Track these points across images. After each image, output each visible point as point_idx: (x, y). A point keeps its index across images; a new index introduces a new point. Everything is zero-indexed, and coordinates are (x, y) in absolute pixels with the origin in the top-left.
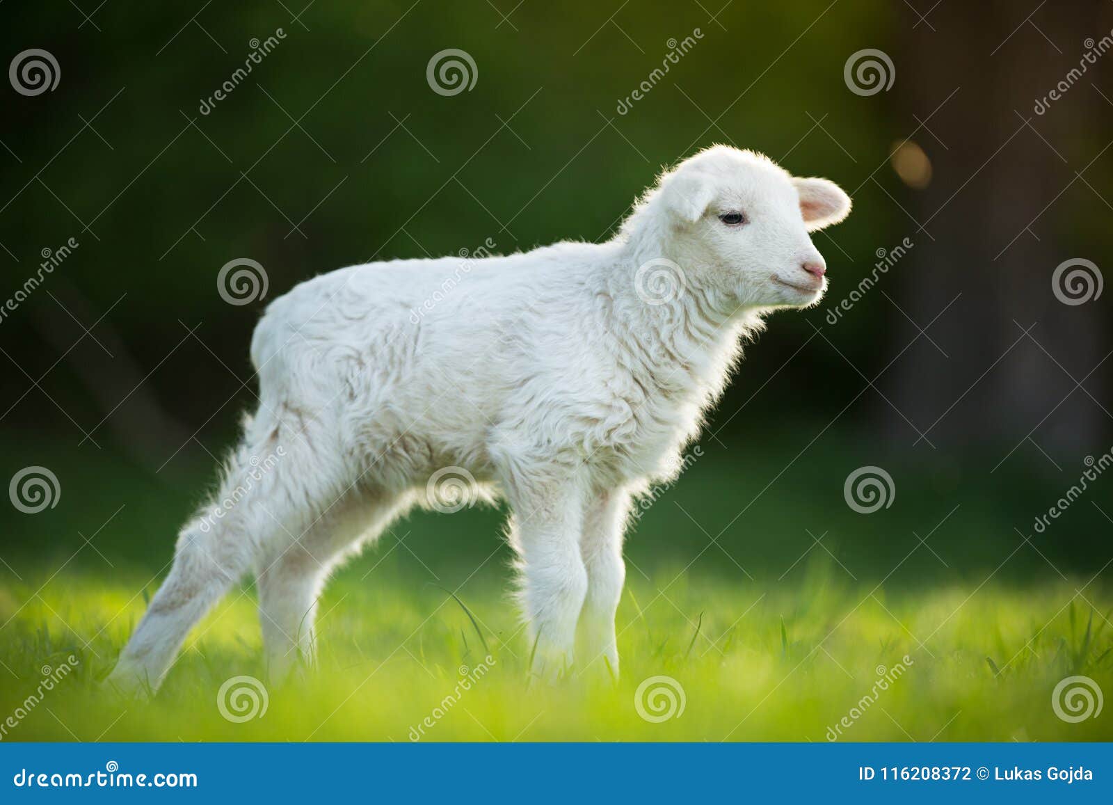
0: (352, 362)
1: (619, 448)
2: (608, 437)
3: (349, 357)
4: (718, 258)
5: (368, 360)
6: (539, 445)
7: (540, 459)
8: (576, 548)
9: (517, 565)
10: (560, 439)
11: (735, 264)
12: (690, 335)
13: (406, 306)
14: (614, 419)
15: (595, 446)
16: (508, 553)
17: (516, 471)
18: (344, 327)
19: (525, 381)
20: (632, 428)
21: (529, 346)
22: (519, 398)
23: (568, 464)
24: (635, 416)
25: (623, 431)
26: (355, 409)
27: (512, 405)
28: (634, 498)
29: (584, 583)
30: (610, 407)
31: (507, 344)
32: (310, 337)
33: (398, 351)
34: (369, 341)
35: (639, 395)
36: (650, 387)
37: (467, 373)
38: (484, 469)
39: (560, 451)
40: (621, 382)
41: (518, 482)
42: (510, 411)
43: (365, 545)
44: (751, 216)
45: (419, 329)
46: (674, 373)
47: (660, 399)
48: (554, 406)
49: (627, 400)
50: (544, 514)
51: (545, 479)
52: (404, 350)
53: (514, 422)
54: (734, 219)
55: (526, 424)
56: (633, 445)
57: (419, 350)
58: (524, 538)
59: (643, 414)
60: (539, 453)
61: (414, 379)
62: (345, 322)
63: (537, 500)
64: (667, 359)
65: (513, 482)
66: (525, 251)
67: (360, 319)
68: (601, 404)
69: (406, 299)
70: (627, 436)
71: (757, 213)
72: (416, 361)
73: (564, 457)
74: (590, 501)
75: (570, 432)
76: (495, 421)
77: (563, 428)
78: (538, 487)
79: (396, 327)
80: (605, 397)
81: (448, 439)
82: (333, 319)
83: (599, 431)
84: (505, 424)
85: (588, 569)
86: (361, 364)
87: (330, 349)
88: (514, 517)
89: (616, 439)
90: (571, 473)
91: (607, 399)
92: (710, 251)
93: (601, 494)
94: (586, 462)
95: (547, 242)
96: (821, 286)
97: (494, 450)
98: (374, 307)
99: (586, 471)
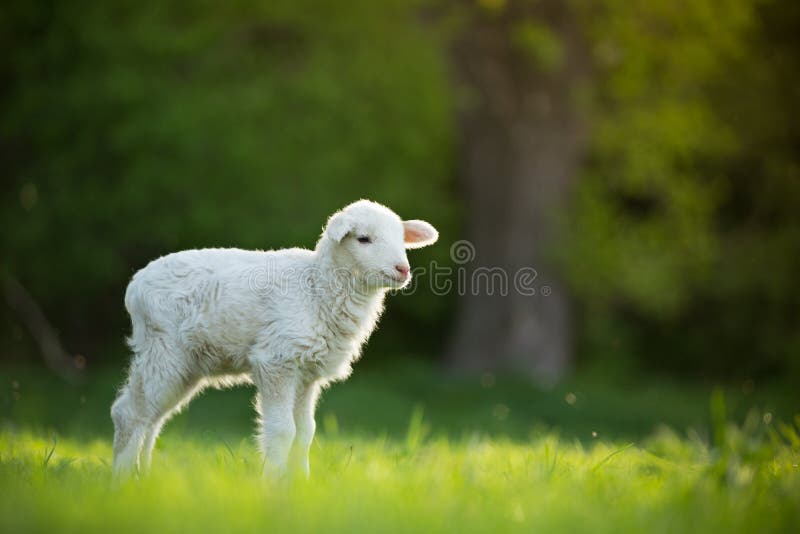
0: (184, 301)
1: (318, 363)
2: (314, 356)
3: (181, 299)
4: (355, 260)
5: (192, 300)
6: (276, 357)
7: (276, 365)
8: (291, 414)
9: (259, 421)
10: (287, 355)
11: (363, 264)
12: (355, 303)
13: (211, 272)
14: (317, 347)
15: (306, 361)
16: (255, 414)
17: (262, 370)
18: (175, 282)
19: (270, 323)
20: (326, 352)
21: (275, 304)
22: (267, 332)
23: (290, 369)
24: (328, 346)
25: (321, 354)
26: (184, 326)
27: (263, 335)
28: (322, 388)
29: (294, 431)
30: (315, 340)
31: (263, 301)
32: (158, 287)
33: (206, 294)
34: (192, 290)
35: (331, 336)
36: (336, 332)
37: (242, 314)
38: (246, 366)
39: (287, 362)
40: (321, 328)
41: (263, 377)
42: (262, 338)
43: (182, 407)
44: (372, 238)
45: (218, 284)
46: (347, 324)
47: (341, 338)
48: (285, 337)
49: (324, 337)
50: (276, 394)
51: (278, 376)
52: (209, 294)
53: (264, 344)
54: (365, 240)
55: (270, 346)
56: (327, 362)
57: (218, 297)
58: (263, 407)
59: (332, 345)
60: (276, 361)
61: (216, 313)
62: (177, 279)
63: (273, 387)
64: (343, 316)
65: (260, 377)
66: (275, 250)
67: (185, 276)
68: (311, 339)
69: (211, 268)
70: (323, 357)
71: (376, 238)
72: (217, 303)
73: (288, 365)
74: (300, 387)
75: (293, 353)
76: (253, 343)
77: (290, 350)
78: (274, 380)
79: (205, 284)
80: (313, 335)
81: (231, 350)
82: (169, 278)
83: (309, 353)
84: (258, 346)
85: (297, 425)
86: (188, 301)
87: (169, 293)
88: (259, 394)
89: (317, 357)
90: (292, 374)
91: (314, 336)
92: (351, 256)
93: (306, 385)
94: (300, 368)
95: (288, 247)
96: (406, 278)
97: (251, 358)
98: (193, 270)
99: (300, 373)
